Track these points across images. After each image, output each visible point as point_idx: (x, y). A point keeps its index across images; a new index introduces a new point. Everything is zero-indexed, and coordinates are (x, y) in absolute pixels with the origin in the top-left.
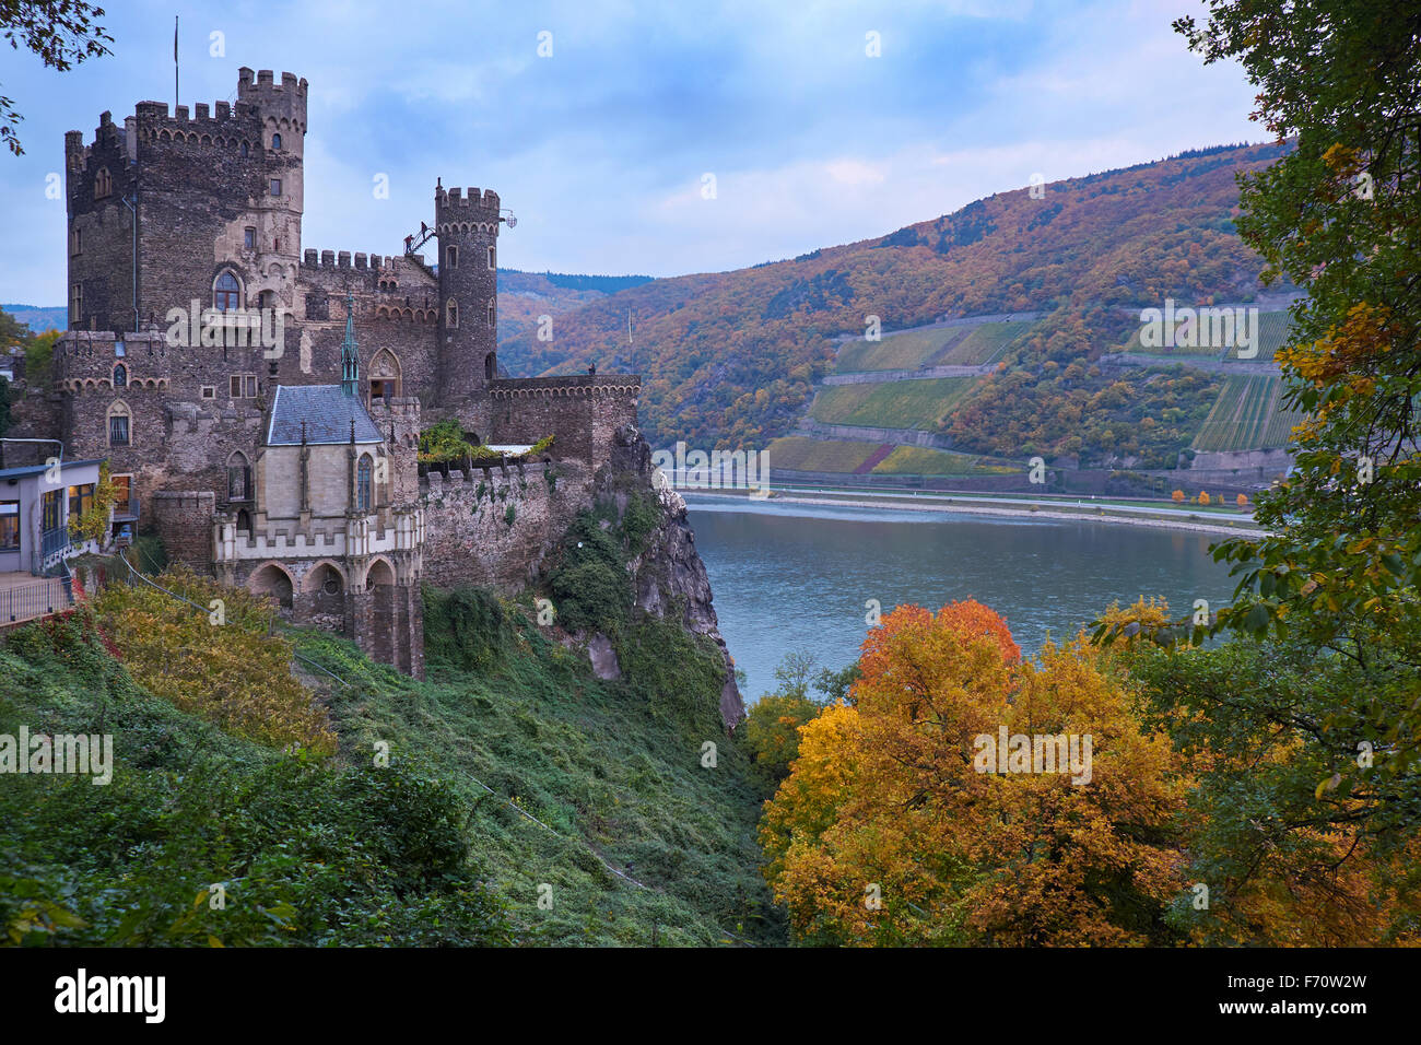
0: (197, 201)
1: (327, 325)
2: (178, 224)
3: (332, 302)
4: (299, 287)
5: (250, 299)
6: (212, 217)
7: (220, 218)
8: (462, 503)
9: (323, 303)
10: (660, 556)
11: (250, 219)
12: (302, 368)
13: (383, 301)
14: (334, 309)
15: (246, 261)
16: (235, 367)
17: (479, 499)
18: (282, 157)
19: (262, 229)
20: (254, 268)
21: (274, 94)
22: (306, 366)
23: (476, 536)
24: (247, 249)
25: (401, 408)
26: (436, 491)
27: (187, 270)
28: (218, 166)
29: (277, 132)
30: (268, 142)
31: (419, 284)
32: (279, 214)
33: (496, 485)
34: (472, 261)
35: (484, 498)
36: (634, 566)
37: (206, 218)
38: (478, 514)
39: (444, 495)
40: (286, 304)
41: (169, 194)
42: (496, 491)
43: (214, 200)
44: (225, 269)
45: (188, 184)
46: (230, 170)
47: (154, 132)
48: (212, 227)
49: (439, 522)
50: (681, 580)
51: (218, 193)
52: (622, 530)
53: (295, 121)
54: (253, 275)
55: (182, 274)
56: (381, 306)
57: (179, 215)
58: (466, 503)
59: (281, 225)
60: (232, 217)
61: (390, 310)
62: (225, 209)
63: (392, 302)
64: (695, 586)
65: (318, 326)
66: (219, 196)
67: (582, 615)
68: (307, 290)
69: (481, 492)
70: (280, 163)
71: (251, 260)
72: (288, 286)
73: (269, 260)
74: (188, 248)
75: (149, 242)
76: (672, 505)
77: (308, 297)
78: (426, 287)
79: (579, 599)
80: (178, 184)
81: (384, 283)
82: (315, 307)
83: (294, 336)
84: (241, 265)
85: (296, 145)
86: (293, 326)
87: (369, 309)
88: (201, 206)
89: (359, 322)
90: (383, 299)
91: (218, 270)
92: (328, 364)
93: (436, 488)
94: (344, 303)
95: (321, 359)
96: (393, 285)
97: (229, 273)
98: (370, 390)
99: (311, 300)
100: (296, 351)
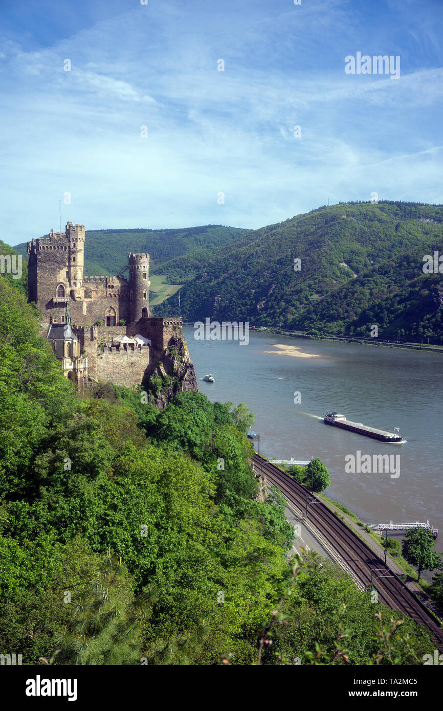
1: (91, 299)
2: (47, 272)
3: (93, 292)
4: (82, 288)
5: (67, 293)
6: (56, 269)
7: (58, 269)
8: (116, 357)
9: (90, 293)
10: (181, 379)
11: (67, 269)
12: (83, 313)
13: (110, 291)
14: (93, 294)
16: (63, 313)
17: (122, 356)
18: (76, 250)
19: (70, 272)
20: (68, 283)
22: (85, 312)
23: (122, 368)
24: (67, 278)
26: (107, 354)
28: (58, 255)
29: (75, 243)
30: (72, 246)
31: (122, 285)
32: (75, 267)
34: (138, 278)
35: (124, 356)
37: (54, 270)
39: (109, 355)
40: (78, 294)
41: (45, 264)
42: (129, 355)
43: (56, 264)
45: (50, 261)
46: (61, 255)
47: (40, 247)
48: (56, 272)
49: (107, 363)
53: (79, 239)
54: (68, 286)
55: (48, 286)
56: (109, 293)
57: (47, 270)
58: (118, 358)
59: (76, 270)
60: (61, 269)
61: (112, 294)
62: (59, 267)
63: (112, 291)
65: (88, 300)
66: (58, 263)
68: (85, 289)
70: (75, 252)
71: (68, 281)
72: (79, 288)
73: (72, 281)
74: (50, 279)
77: (85, 291)
80: (47, 261)
81: (109, 286)
82: (87, 294)
83: (81, 303)
84: (65, 283)
85: (80, 246)
86: (80, 300)
87: (105, 294)
88: (53, 266)
89: (101, 298)
90: (110, 290)
91: (58, 285)
92: (92, 312)
93: (107, 352)
94: (97, 293)
95: (90, 310)
96: (112, 286)
97: (61, 285)
98: (106, 320)
99: (86, 292)
100: (81, 308)
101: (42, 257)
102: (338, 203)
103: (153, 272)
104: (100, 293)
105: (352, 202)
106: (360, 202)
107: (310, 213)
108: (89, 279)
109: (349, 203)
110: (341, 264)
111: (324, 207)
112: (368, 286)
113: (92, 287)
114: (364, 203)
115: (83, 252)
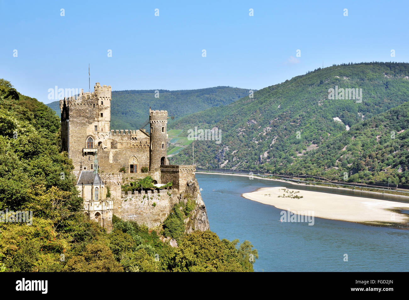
0: (82, 120)
1: (116, 150)
2: (78, 126)
3: (118, 144)
4: (109, 140)
5: (96, 144)
6: (86, 124)
7: (88, 124)
8: (138, 200)
9: (115, 144)
10: (194, 218)
11: (96, 123)
12: (110, 162)
14: (119, 146)
15: (95, 134)
16: (92, 162)
17: (143, 199)
18: (103, 107)
19: (98, 126)
20: (96, 136)
21: (101, 91)
22: (111, 161)
23: (143, 209)
24: (95, 131)
25: (116, 175)
26: (130, 196)
27: (80, 138)
28: (87, 111)
29: (102, 101)
30: (100, 103)
31: (144, 137)
32: (102, 122)
33: (149, 195)
34: (157, 131)
35: (145, 199)
36: (187, 221)
37: (85, 124)
38: (143, 203)
39: (132, 197)
40: (105, 145)
41: (76, 119)
42: (149, 197)
43: (86, 119)
44: (89, 137)
45: (80, 116)
46: (90, 112)
47: (72, 104)
48: (86, 126)
49: (131, 204)
50: (199, 226)
51: (87, 118)
52: (185, 210)
53: (106, 97)
54: (97, 138)
55: (79, 139)
56: (132, 144)
57: (78, 124)
58: (139, 200)
59: (103, 125)
60: (91, 123)
61: (135, 145)
62: (89, 122)
63: (136, 143)
64: (204, 228)
65: (114, 150)
66: (88, 118)
67: (169, 232)
68: (111, 141)
69: (144, 197)
70: (103, 109)
71: (96, 134)
72: (106, 140)
73: (100, 134)
74: (80, 132)
75: (71, 131)
76: (200, 204)
78: (146, 138)
79: (168, 228)
80: (78, 116)
82: (113, 145)
83: (108, 153)
84: (93, 135)
85: (107, 103)
86: (107, 151)
87: (129, 145)
88: (83, 121)
89: (126, 149)
90: (133, 142)
91: (88, 137)
92: (117, 160)
93: (130, 195)
94: (122, 144)
95: (115, 159)
96: (135, 138)
97: (90, 138)
98: (129, 167)
99: (112, 144)
100: (108, 157)
101: (73, 113)
102: (332, 66)
103: (170, 127)
104: (125, 145)
105: (344, 64)
106: (352, 63)
107: (306, 74)
108: (115, 132)
109: (342, 65)
110: (335, 119)
111: (319, 69)
112: (359, 138)
113: (117, 139)
114: (356, 64)
115: (109, 109)
